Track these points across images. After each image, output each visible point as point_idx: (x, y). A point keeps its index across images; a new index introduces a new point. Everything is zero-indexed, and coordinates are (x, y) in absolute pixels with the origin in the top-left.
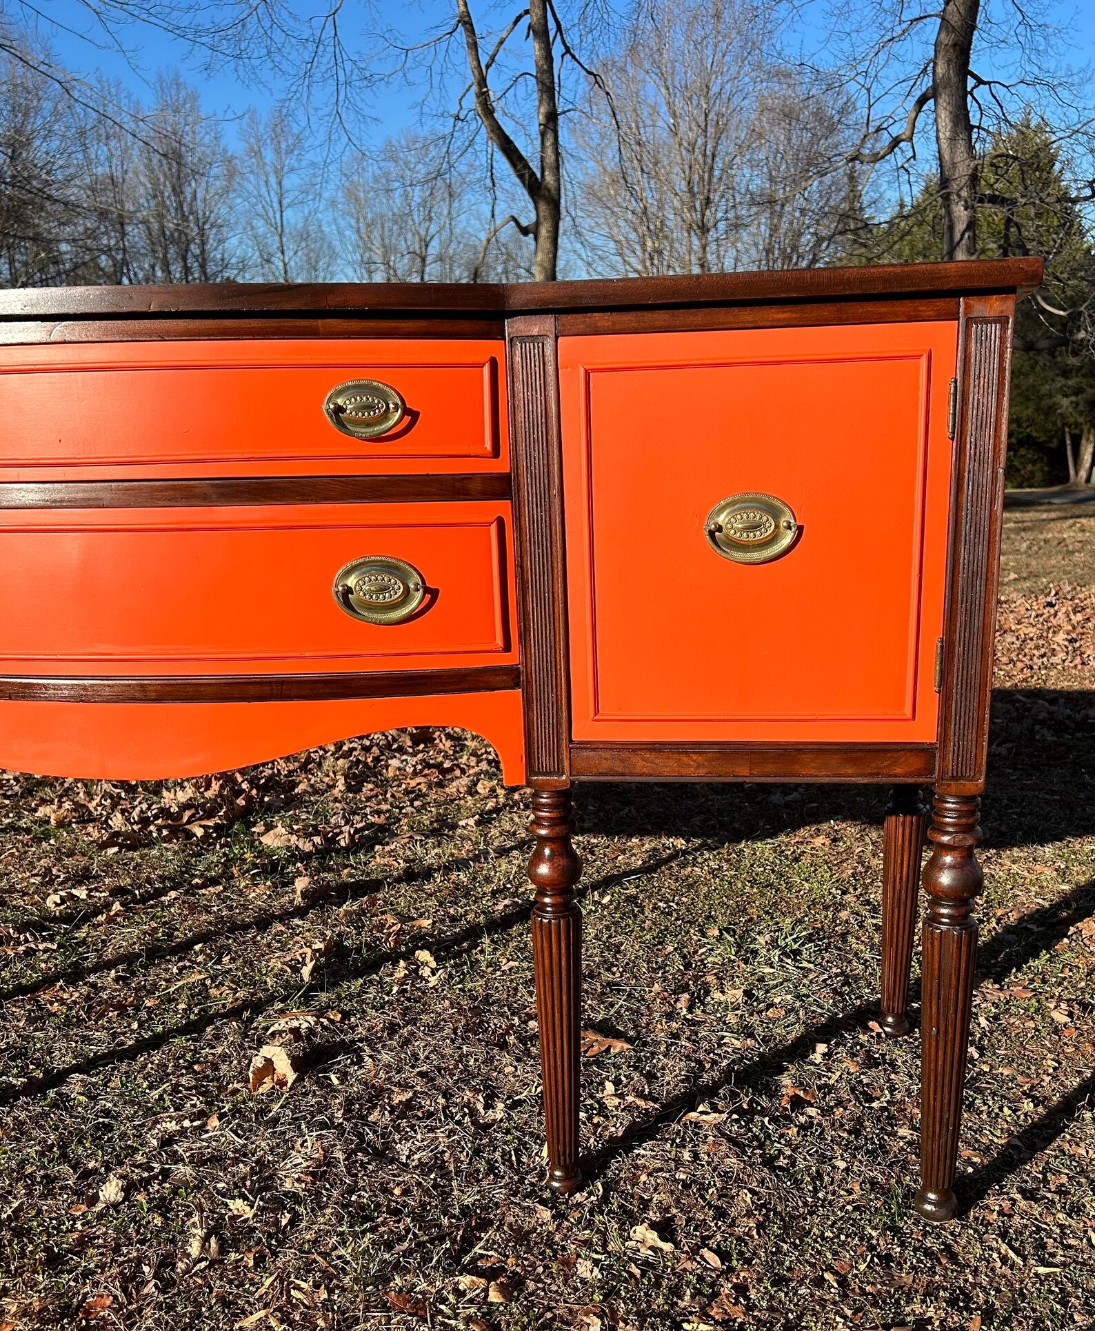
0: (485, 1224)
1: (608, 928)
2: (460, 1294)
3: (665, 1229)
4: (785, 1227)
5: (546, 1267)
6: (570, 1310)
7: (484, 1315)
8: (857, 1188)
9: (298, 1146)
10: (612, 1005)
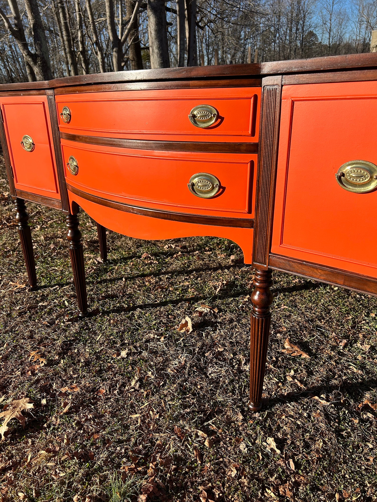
0: (220, 412)
1: (330, 301)
2: (197, 436)
3: (280, 443)
4: (330, 464)
5: (230, 439)
6: (230, 462)
7: (201, 448)
8: (371, 459)
9: (179, 357)
10: (313, 336)
